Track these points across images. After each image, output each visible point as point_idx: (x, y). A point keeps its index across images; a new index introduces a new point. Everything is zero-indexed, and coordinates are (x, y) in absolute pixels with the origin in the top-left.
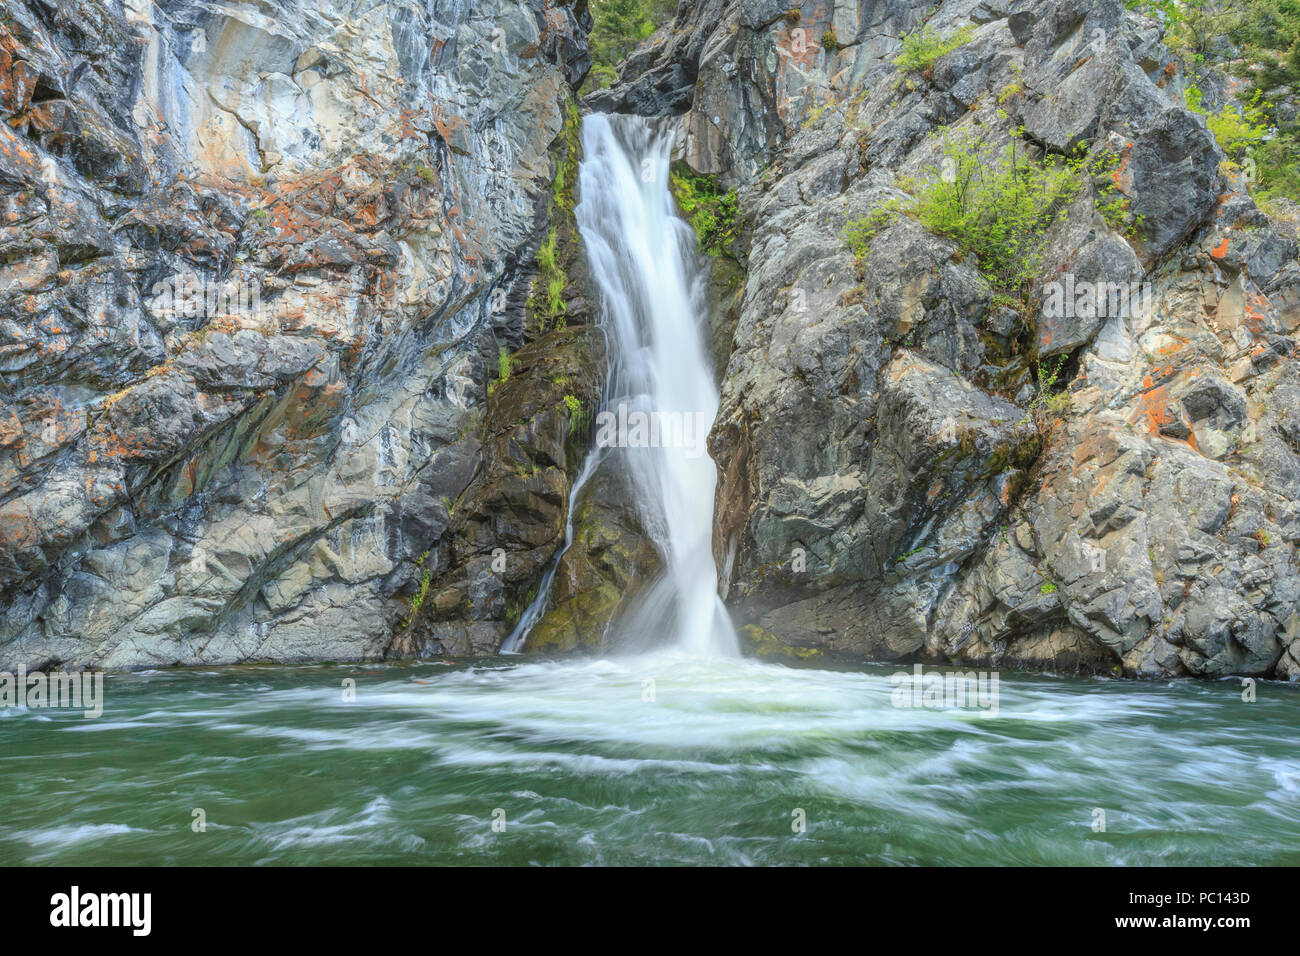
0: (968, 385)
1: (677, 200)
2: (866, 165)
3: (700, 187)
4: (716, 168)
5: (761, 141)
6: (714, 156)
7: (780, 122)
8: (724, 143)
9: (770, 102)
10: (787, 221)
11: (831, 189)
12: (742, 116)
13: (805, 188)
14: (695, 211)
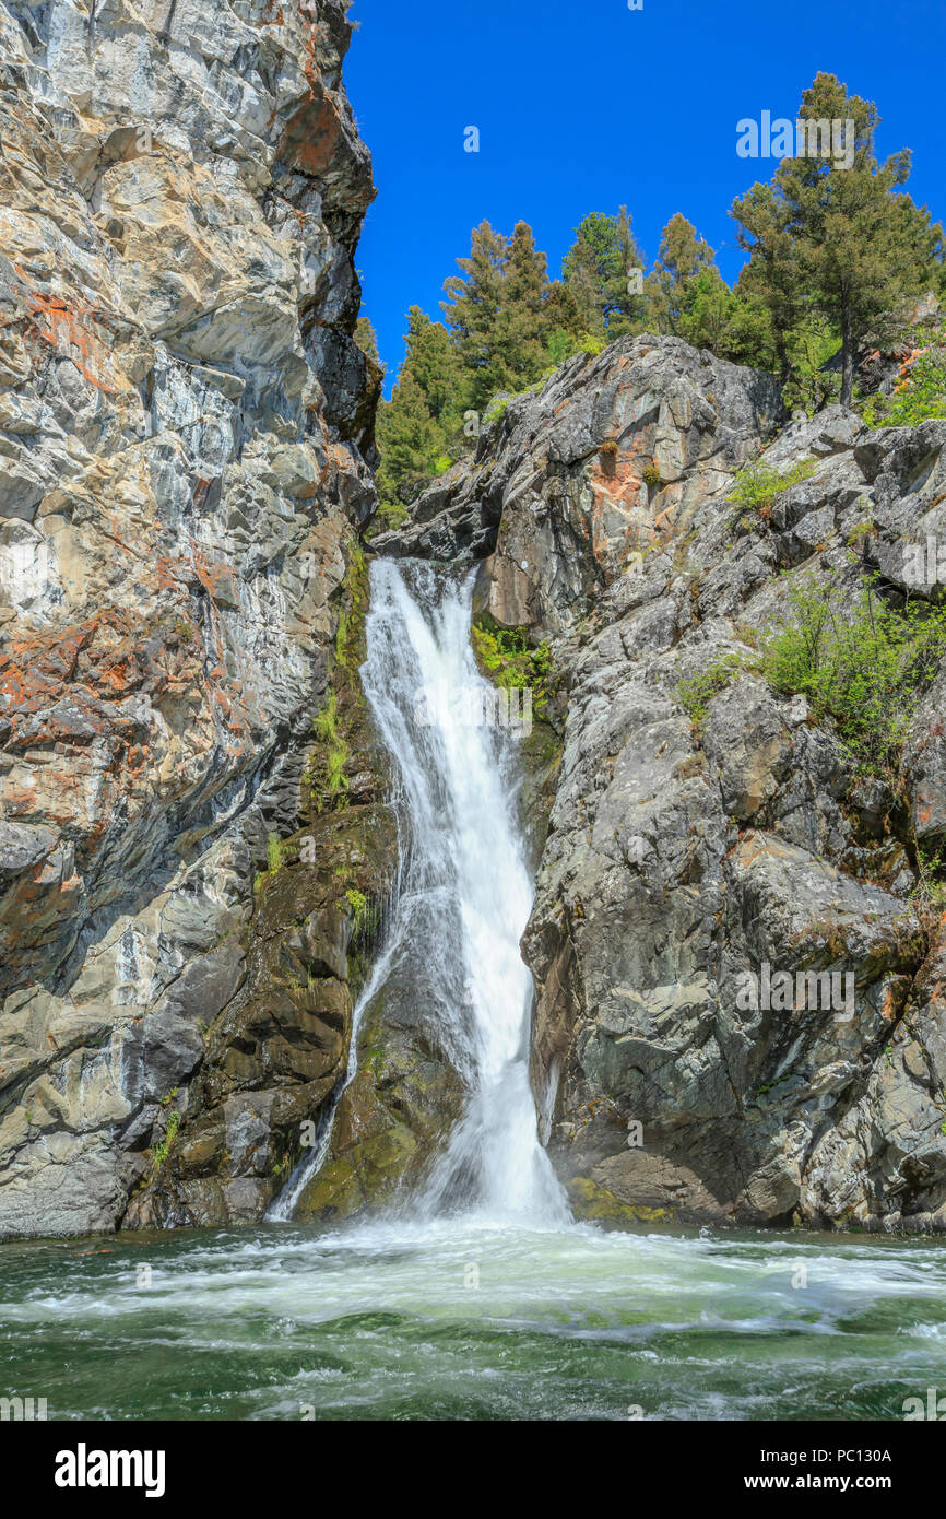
0: (834, 872)
1: (479, 658)
2: (700, 614)
3: (506, 643)
4: (525, 619)
5: (577, 588)
6: (522, 605)
7: (597, 567)
8: (534, 589)
9: (583, 544)
10: (609, 679)
11: (660, 642)
12: (554, 560)
13: (630, 641)
14: (501, 668)
